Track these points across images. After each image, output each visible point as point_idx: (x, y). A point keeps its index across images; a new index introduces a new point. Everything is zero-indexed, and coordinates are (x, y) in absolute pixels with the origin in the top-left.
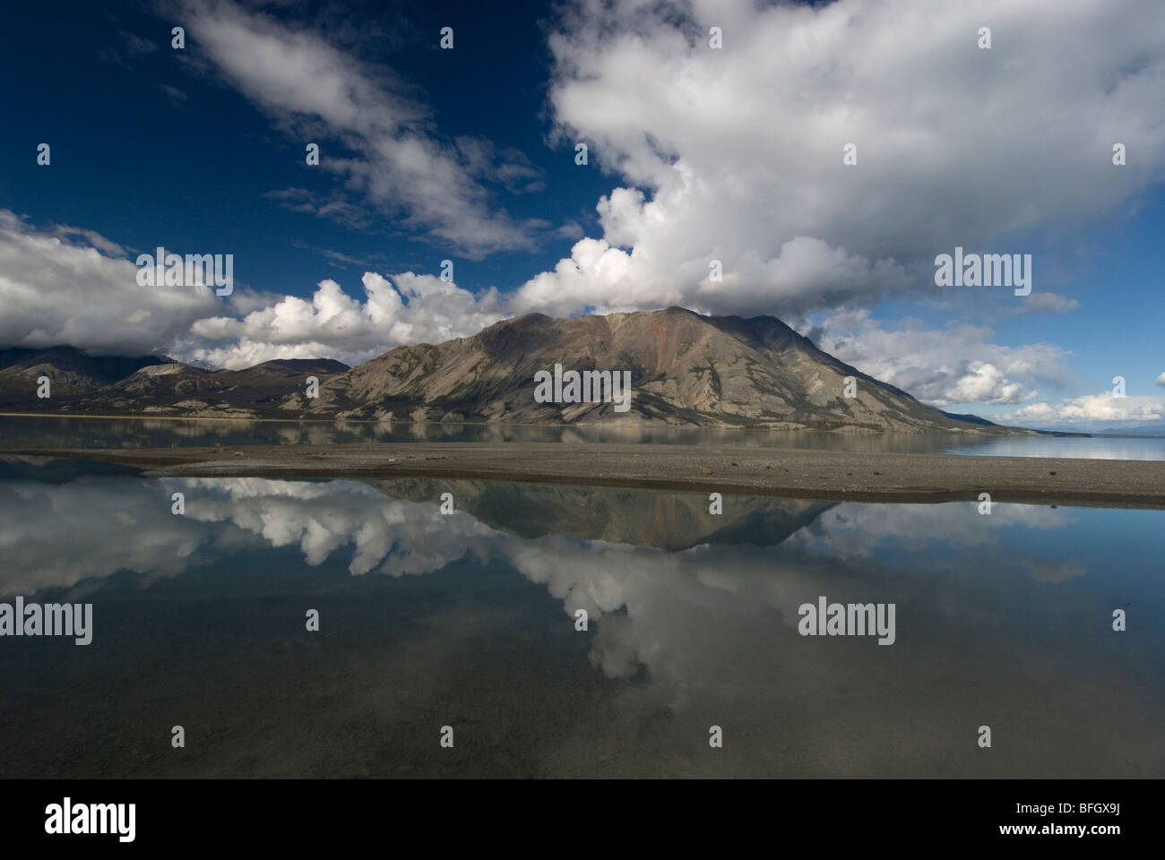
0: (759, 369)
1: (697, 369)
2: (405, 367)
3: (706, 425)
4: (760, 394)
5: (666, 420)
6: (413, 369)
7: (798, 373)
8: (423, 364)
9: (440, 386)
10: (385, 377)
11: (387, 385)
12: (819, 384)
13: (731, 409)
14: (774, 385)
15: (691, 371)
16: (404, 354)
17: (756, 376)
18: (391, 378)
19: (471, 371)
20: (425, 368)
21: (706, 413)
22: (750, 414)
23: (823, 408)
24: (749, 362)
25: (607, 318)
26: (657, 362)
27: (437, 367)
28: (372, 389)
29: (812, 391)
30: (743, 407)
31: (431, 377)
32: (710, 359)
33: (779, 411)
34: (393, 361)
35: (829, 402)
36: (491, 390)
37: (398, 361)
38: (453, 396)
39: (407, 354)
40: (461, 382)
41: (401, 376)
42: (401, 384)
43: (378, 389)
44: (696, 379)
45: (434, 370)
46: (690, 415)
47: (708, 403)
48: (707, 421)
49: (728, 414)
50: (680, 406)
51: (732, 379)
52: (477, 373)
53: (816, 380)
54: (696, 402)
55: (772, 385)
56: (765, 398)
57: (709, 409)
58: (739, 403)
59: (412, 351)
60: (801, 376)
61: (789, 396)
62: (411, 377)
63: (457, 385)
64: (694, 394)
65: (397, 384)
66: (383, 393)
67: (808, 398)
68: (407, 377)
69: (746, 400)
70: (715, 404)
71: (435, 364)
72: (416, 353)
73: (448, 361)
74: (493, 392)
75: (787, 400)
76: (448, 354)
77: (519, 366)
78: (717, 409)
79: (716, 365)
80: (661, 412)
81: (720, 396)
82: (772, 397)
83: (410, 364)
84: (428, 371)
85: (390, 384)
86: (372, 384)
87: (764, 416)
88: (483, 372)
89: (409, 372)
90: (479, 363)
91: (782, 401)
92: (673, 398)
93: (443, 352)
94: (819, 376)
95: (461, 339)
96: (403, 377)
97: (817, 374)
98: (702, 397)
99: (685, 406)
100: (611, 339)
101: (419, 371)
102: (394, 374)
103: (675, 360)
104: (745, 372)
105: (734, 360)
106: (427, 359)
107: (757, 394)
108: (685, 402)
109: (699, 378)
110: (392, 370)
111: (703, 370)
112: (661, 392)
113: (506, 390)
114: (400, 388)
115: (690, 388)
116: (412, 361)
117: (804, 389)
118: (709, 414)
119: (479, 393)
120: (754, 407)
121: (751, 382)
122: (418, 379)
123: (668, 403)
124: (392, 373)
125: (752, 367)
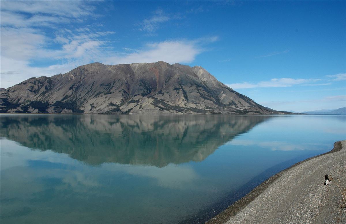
0: (201, 89)
1: (176, 89)
2: (36, 87)
3: (186, 113)
4: (204, 100)
5: (169, 111)
6: (40, 89)
7: (214, 91)
8: (45, 85)
9: (56, 96)
10: (27, 92)
11: (28, 96)
12: (224, 95)
13: (194, 106)
14: (208, 96)
15: (174, 90)
16: (34, 81)
17: (201, 92)
18: (30, 93)
19: (70, 89)
20: (46, 88)
21: (183, 108)
22: (201, 108)
23: (227, 105)
24: (197, 86)
25: (131, 65)
26: (157, 86)
27: (52, 87)
28: (21, 98)
29: (222, 98)
30: (198, 105)
31: (50, 92)
32: (180, 85)
33: (212, 106)
34: (30, 85)
35: (229, 103)
36: (82, 98)
37: (32, 85)
38: (64, 101)
39: (36, 81)
40: (66, 95)
41: (35, 92)
42: (35, 96)
43: (24, 98)
44: (177, 93)
45: (51, 89)
46: (178, 109)
47: (183, 103)
48: (186, 111)
49: (192, 108)
50: (172, 105)
51: (192, 94)
52: (73, 90)
53: (223, 94)
54: (179, 103)
55: (207, 96)
56: (206, 101)
57: (184, 106)
58: (196, 104)
59: (38, 80)
60: (216, 92)
61: (214, 100)
62: (40, 93)
63: (64, 96)
64: (177, 100)
65: (33, 95)
66: (27, 100)
67: (221, 101)
68: (38, 92)
69: (198, 102)
70: (186, 104)
71: (50, 86)
72: (41, 81)
73: (57, 84)
74: (83, 99)
75: (214, 102)
76: (56, 81)
77: (93, 87)
78: (187, 106)
79: (183, 87)
80: (165, 108)
81: (188, 100)
82: (208, 101)
83: (38, 86)
84: (48, 89)
85: (30, 95)
86: (21, 95)
87: (207, 109)
88: (76, 90)
89: (39, 90)
90: (73, 86)
91: (213, 103)
92: (168, 102)
93: (54, 80)
94: (223, 92)
95: (62, 74)
96: (36, 92)
97: (223, 91)
98: (181, 101)
99: (174, 105)
100: (134, 75)
101: (43, 90)
102: (31, 91)
103: (164, 85)
104: (196, 90)
105: (191, 85)
106: (46, 84)
107: (202, 99)
108: (174, 103)
109: (178, 93)
110: (30, 89)
111: (179, 89)
112: (162, 99)
113: (89, 98)
114: (35, 98)
115: (175, 97)
116: (39, 84)
117: (218, 98)
118: (185, 108)
119: (76, 100)
120: (202, 105)
121: (199, 94)
122: (44, 93)
123: (167, 104)
124: (30, 91)
125: (198, 88)
